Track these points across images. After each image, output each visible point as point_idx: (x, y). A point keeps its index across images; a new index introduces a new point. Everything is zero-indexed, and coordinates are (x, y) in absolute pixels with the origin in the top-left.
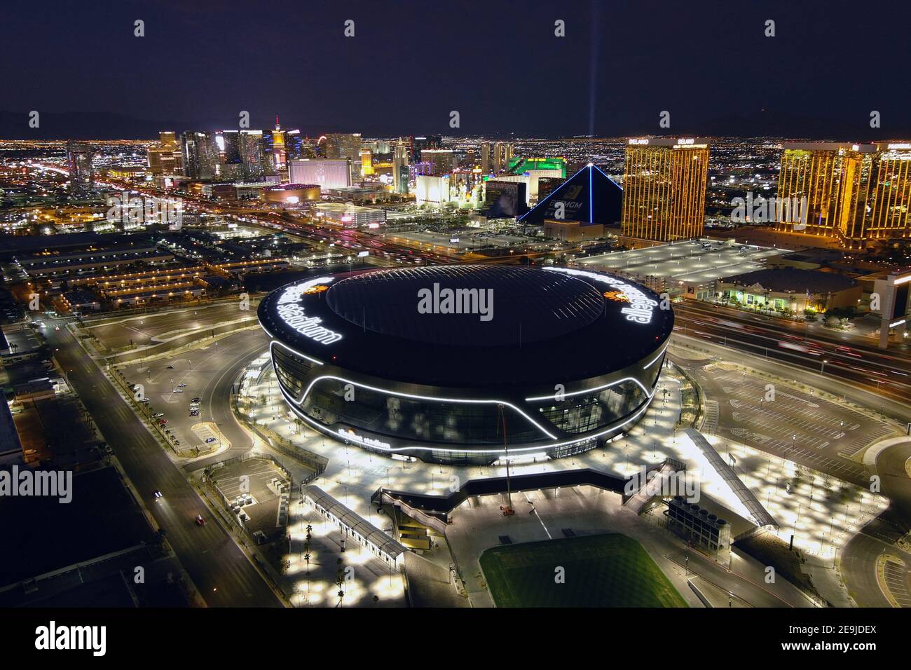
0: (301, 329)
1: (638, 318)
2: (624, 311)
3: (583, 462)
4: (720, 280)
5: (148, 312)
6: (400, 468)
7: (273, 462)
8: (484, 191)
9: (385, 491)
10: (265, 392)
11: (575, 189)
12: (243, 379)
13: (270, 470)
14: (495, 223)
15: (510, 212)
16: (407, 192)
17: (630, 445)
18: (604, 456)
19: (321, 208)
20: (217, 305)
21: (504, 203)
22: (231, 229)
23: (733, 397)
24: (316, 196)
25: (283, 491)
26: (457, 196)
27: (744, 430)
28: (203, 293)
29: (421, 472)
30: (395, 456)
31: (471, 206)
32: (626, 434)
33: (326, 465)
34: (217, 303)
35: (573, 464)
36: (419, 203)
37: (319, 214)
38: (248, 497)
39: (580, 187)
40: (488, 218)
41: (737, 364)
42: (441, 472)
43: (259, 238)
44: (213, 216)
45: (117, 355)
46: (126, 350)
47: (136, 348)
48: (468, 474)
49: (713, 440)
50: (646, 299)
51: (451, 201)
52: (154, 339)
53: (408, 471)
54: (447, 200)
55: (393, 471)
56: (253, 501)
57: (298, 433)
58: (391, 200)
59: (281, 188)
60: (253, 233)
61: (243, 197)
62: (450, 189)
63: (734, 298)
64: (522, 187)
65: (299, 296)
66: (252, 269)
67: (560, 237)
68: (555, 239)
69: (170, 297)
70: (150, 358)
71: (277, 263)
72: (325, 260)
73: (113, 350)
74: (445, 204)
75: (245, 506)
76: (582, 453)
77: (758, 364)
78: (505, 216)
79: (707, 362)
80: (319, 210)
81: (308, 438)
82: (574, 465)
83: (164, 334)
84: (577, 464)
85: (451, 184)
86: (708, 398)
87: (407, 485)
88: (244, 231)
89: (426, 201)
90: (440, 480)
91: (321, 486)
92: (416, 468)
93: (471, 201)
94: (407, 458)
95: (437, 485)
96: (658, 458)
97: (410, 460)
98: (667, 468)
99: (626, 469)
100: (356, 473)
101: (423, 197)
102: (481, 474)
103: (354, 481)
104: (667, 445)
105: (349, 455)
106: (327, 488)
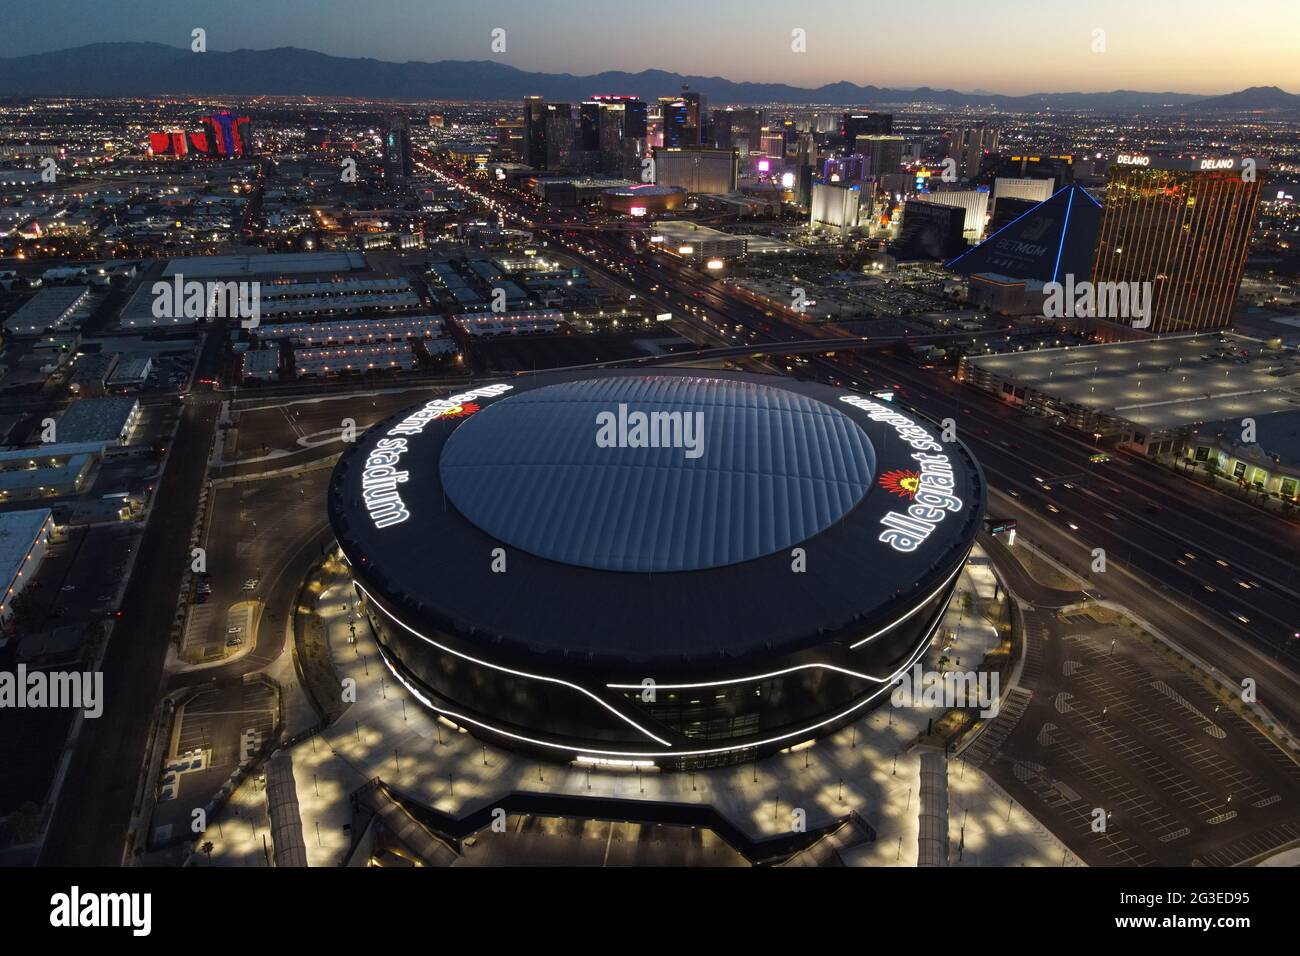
2: (888, 518)
3: (714, 787)
4: (1198, 426)
5: (328, 392)
6: (435, 742)
7: (278, 695)
9: (382, 785)
11: (1039, 224)
13: (267, 708)
14: (909, 268)
15: (936, 252)
17: (816, 764)
18: (756, 781)
19: (664, 229)
20: (418, 388)
21: (927, 238)
22: (529, 256)
23: (1071, 685)
24: (678, 205)
25: (250, 752)
26: (869, 218)
27: (1041, 768)
28: (414, 366)
29: (461, 755)
30: (440, 719)
31: (888, 234)
32: (824, 738)
33: (340, 714)
34: (420, 385)
35: (695, 789)
36: (814, 225)
37: (654, 239)
38: (200, 758)
39: (1048, 222)
40: (899, 260)
41: (1125, 611)
42: (486, 763)
43: (552, 276)
44: (520, 233)
45: (239, 463)
46: (256, 456)
47: (267, 454)
48: (522, 775)
49: (970, 781)
50: (950, 494)
51: (860, 225)
52: (301, 441)
53: (442, 751)
54: (853, 224)
55: (422, 746)
56: (203, 763)
58: (782, 216)
59: (630, 191)
60: (551, 265)
61: (584, 201)
62: (859, 207)
63: (1215, 462)
66: (506, 329)
67: (989, 306)
68: (982, 307)
69: (370, 370)
70: (270, 473)
71: (541, 322)
72: (611, 320)
73: (240, 453)
74: (849, 229)
75: (188, 770)
76: (720, 769)
77: (1166, 616)
78: (925, 257)
79: (1075, 597)
80: (656, 234)
81: (359, 655)
82: (694, 791)
83: (315, 435)
84: (703, 788)
85: (862, 199)
86: (1022, 684)
87: (423, 779)
88: (541, 261)
89: (824, 222)
90: (473, 779)
91: (308, 754)
92: (457, 746)
93: (889, 227)
94: (455, 726)
95: (463, 789)
96: (845, 804)
97: (458, 729)
98: (846, 829)
99: (776, 817)
100: (371, 738)
101: (820, 217)
102: (542, 779)
103: (359, 753)
104: (880, 777)
105: (385, 700)
106: (314, 760)
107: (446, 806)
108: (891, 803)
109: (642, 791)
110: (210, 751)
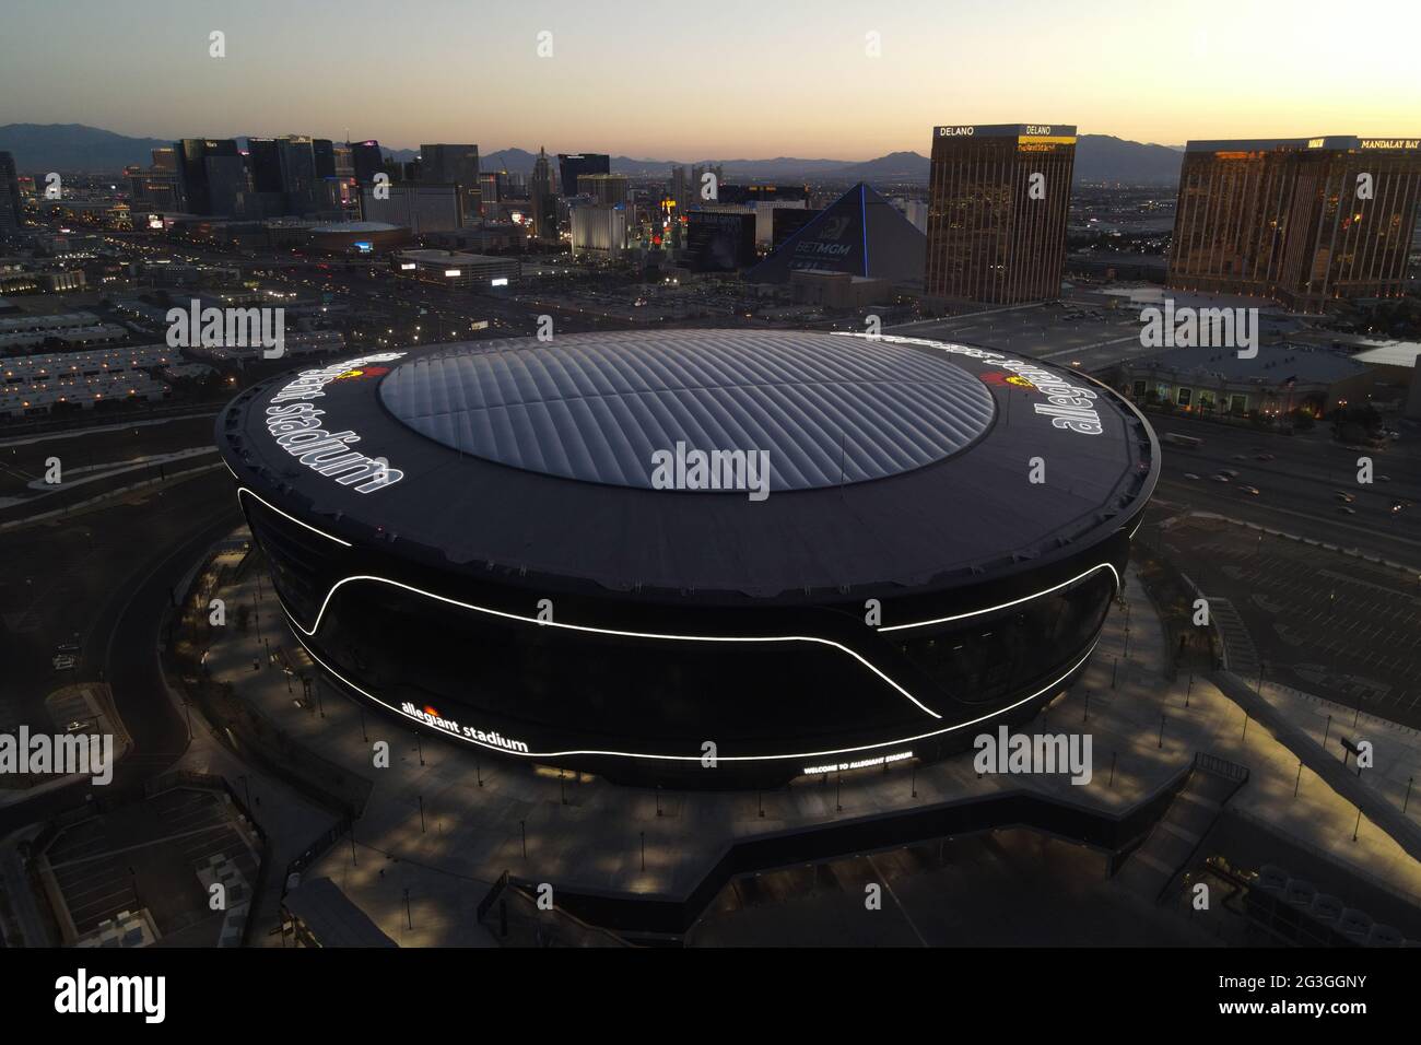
0: (310, 459)
1: (1076, 424)
2: (1039, 408)
6: (554, 805)
7: (227, 797)
8: (684, 232)
9: (516, 883)
10: (249, 601)
11: (838, 221)
12: (206, 569)
13: (217, 822)
14: (705, 279)
15: (729, 263)
16: (556, 236)
17: (1093, 715)
19: (410, 257)
21: (718, 248)
22: (250, 289)
23: (1252, 587)
26: (639, 239)
27: (1322, 667)
28: (169, 393)
30: (543, 771)
31: (663, 255)
34: (188, 414)
36: (576, 252)
37: (405, 267)
38: (135, 924)
39: (846, 220)
40: (694, 272)
42: (660, 813)
44: (222, 269)
48: (728, 817)
49: (1271, 695)
50: (1069, 385)
51: (630, 247)
52: (35, 485)
53: (575, 813)
54: (622, 247)
55: (538, 815)
56: (146, 933)
57: (309, 705)
58: (531, 248)
60: (287, 295)
62: (627, 228)
63: (1154, 394)
64: (750, 221)
65: (320, 385)
67: (817, 301)
68: (810, 302)
69: (98, 403)
71: (318, 342)
74: (619, 252)
78: (721, 269)
80: (407, 262)
81: (329, 720)
85: (629, 218)
88: (271, 293)
89: (588, 247)
90: (661, 840)
91: (345, 870)
92: (595, 802)
93: (663, 247)
94: (570, 775)
95: (653, 856)
96: (1171, 751)
97: (579, 777)
98: (1197, 779)
99: (1110, 784)
100: (442, 823)
101: (582, 242)
102: (762, 814)
103: (435, 849)
104: (1177, 712)
105: (426, 768)
106: (359, 877)
107: (643, 887)
108: (1221, 738)
109: (914, 795)
110: (146, 910)
